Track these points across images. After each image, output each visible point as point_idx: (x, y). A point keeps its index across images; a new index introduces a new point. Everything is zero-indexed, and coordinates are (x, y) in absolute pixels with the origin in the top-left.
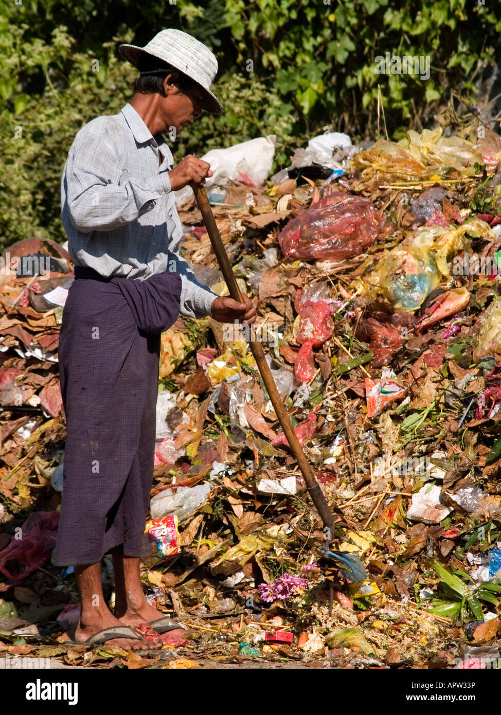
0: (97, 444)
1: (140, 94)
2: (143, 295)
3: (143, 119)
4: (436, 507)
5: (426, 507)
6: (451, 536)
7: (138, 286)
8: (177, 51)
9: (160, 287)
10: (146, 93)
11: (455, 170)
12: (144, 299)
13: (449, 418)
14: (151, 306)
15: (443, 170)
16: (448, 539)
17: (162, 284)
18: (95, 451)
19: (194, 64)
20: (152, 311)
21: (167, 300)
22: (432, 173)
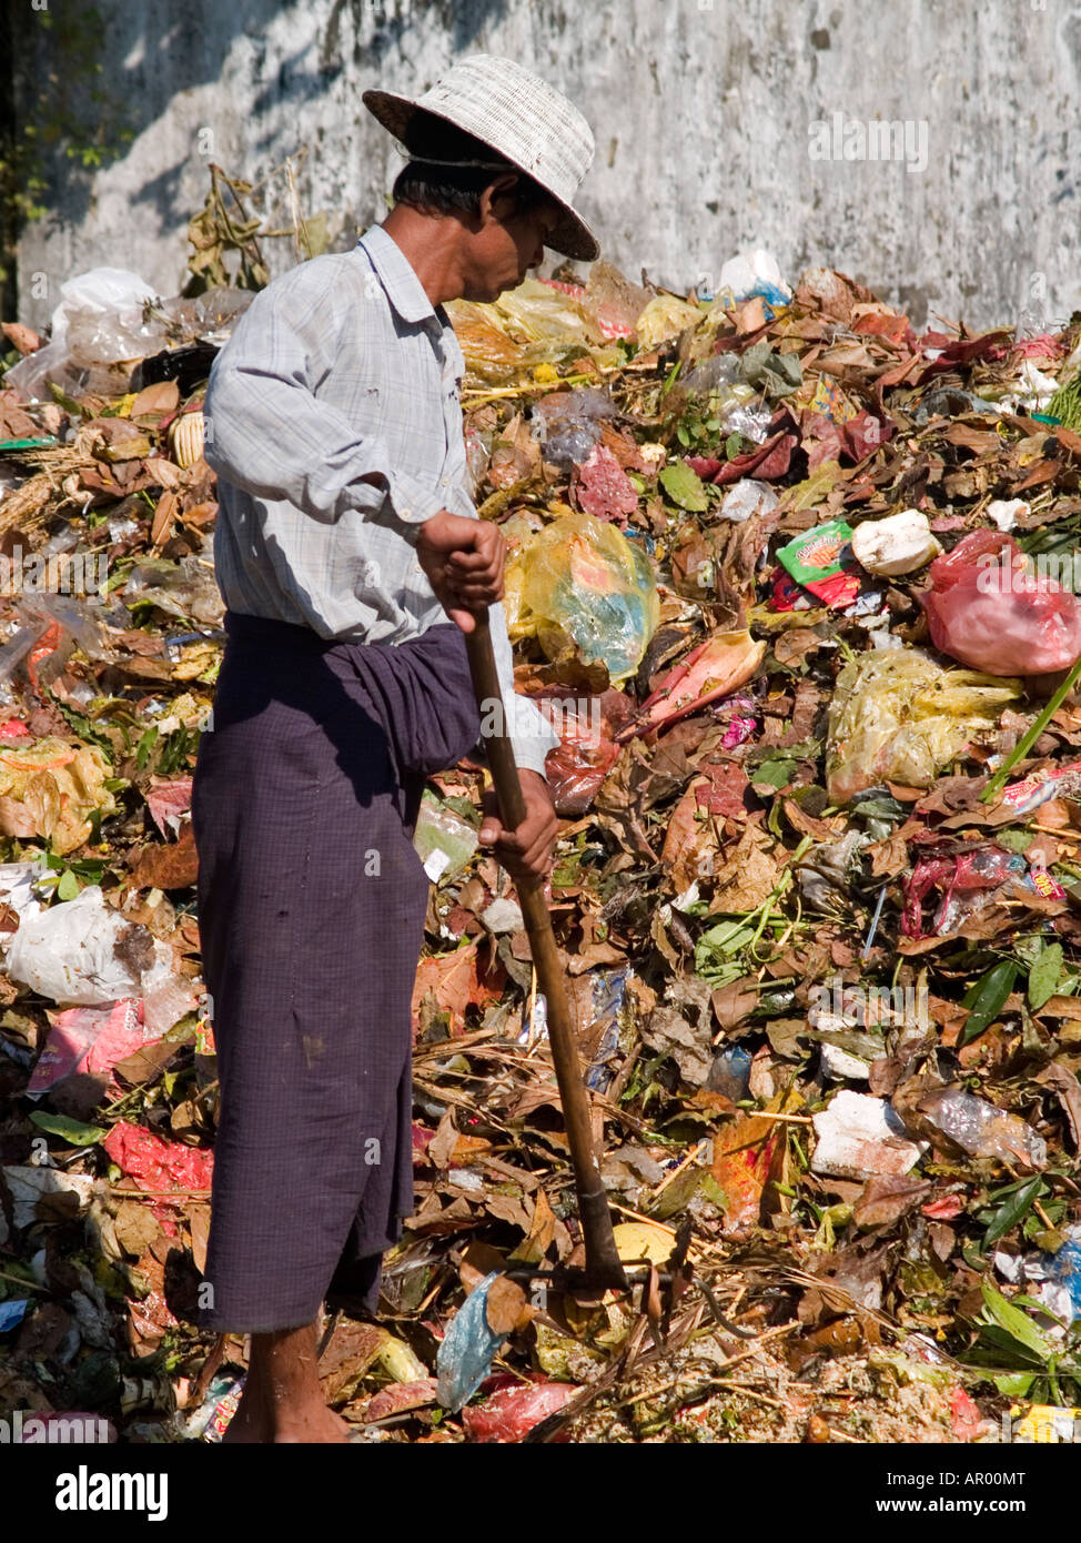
0: (320, 1043)
1: (412, 212)
2: (407, 684)
3: (416, 269)
4: (886, 1143)
5: (859, 1145)
6: (946, 1215)
7: (394, 663)
8: (519, 123)
9: (438, 662)
10: (429, 213)
11: (585, 353)
12: (410, 695)
13: (819, 936)
14: (423, 710)
15: (557, 351)
16: (940, 1221)
17: (443, 654)
18: (315, 1058)
19: (552, 155)
20: (426, 719)
21: (459, 692)
22: (537, 358)
